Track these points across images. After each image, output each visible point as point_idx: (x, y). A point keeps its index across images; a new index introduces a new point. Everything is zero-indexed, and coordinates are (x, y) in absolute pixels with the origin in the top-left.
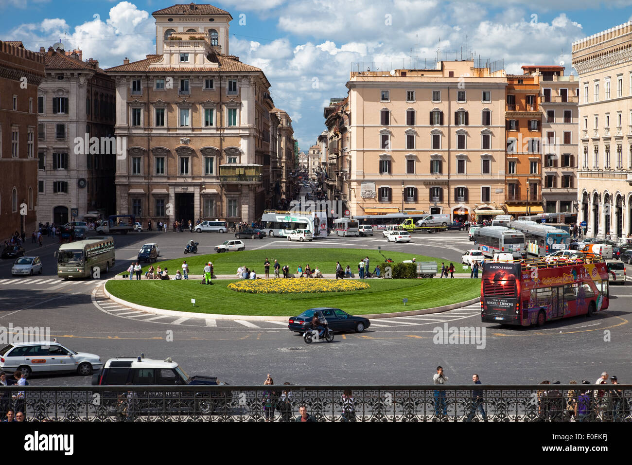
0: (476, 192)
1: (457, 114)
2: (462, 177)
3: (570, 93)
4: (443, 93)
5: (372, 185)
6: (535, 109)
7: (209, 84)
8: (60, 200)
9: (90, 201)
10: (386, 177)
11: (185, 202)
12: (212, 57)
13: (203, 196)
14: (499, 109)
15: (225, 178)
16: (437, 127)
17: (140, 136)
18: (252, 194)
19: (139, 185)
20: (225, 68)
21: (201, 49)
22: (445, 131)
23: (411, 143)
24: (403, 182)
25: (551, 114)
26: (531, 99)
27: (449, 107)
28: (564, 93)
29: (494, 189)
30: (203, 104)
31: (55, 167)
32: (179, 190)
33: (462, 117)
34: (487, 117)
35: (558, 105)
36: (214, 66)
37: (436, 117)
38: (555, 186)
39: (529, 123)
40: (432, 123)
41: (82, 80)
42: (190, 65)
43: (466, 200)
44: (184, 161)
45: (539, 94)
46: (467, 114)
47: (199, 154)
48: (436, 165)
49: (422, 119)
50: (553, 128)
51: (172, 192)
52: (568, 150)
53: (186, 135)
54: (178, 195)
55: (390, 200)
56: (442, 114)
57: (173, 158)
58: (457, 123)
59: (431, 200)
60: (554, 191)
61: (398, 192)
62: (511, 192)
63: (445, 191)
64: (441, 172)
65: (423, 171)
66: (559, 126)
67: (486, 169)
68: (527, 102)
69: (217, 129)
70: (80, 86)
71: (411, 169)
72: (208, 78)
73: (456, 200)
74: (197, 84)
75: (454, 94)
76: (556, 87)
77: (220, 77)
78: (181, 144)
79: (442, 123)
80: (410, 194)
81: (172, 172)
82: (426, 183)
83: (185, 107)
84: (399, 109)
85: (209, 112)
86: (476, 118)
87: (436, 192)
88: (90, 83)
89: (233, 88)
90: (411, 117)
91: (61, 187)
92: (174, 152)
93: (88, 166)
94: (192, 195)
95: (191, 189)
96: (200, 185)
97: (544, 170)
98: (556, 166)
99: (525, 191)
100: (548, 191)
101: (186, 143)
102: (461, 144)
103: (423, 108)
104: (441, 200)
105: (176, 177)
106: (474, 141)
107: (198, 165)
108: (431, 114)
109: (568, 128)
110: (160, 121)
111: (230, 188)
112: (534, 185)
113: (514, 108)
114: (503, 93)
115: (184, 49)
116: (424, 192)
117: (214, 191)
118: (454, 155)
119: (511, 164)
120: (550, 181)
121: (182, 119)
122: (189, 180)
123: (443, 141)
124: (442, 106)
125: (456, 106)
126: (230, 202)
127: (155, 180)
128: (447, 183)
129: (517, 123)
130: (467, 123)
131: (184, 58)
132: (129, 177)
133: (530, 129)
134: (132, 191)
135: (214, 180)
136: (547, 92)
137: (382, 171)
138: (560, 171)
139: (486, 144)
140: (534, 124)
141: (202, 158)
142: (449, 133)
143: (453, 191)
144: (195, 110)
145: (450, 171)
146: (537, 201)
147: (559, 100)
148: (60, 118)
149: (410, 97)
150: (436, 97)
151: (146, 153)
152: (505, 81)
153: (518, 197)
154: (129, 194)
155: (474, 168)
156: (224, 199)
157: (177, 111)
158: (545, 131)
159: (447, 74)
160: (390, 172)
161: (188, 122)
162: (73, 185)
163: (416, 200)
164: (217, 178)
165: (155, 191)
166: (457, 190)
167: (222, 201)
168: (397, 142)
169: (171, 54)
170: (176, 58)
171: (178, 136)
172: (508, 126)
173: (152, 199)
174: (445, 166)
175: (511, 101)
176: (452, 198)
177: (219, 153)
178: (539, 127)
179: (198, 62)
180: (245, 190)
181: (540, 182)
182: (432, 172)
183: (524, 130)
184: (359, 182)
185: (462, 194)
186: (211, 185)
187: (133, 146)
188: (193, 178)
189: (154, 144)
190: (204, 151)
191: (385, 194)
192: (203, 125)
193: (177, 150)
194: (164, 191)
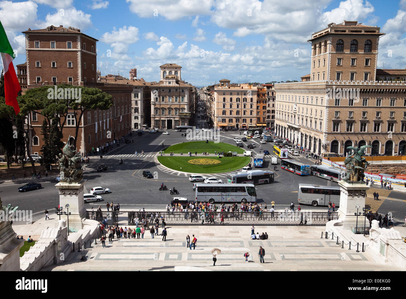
0: (248, 120)
1: (243, 99)
2: (245, 116)
3: (274, 93)
4: (240, 93)
5: (220, 118)
6: (265, 97)
7: (176, 90)
8: (136, 121)
9: (144, 121)
10: (224, 116)
11: (170, 122)
12: (177, 82)
13: (174, 120)
14: (255, 98)
15: (181, 116)
16: (238, 102)
17: (157, 104)
18: (188, 120)
19: (157, 117)
20: (181, 86)
21: (174, 80)
22: (240, 103)
23: (231, 107)
24: (229, 117)
25: (269, 99)
26: (264, 95)
27: (241, 97)
28: (273, 93)
29: (253, 119)
30: (175, 96)
31: (135, 112)
32: (168, 119)
33: (245, 100)
34: (252, 99)
35: (271, 96)
36: (178, 85)
37: (238, 100)
38: (270, 119)
39: (263, 101)
40: (237, 101)
41: (142, 89)
42: (171, 85)
43: (246, 122)
44: (170, 111)
45: (266, 94)
46: (246, 99)
47: (174, 109)
48: (238, 113)
49: (234, 100)
50: (270, 103)
51: (166, 119)
52: (273, 109)
53: (170, 104)
54: (168, 120)
55: (225, 122)
56: (239, 99)
57: (167, 110)
58: (244, 101)
59: (236, 122)
60: (269, 120)
61: (227, 120)
62: (258, 120)
63: (240, 120)
64: (239, 114)
65: (234, 114)
66: (271, 102)
67: (251, 114)
68: (263, 96)
69: (179, 102)
70: (141, 90)
71: (231, 114)
72: (176, 89)
73: (243, 122)
74: (173, 90)
75: (243, 93)
76: (270, 91)
77: (180, 88)
78: (169, 107)
79: (239, 101)
80: (231, 120)
81: (166, 114)
82: (235, 117)
83: (170, 96)
84: (228, 97)
85: (176, 98)
86: (249, 100)
87: (238, 120)
88: (144, 89)
89: (183, 91)
90: (231, 99)
91: (136, 118)
92: (167, 109)
93: (144, 112)
94: (172, 120)
95: (171, 119)
96: (174, 118)
97: (267, 114)
98: (270, 113)
99: (262, 119)
100: (268, 120)
101: (170, 106)
102: (245, 107)
103: (235, 97)
104: (239, 122)
105: (167, 115)
106: (248, 106)
107: (173, 112)
108: (237, 99)
109: (273, 103)
110: (163, 100)
111: (182, 118)
112: (264, 118)
113: (259, 97)
114: (256, 93)
115: (170, 81)
116: (234, 120)
117: (178, 119)
118: (243, 110)
119: (258, 113)
120: (268, 117)
121: (169, 100)
122: (171, 116)
123: (240, 106)
124: (240, 97)
125: (244, 97)
126: (182, 122)
127: (161, 116)
128: (241, 118)
129: (260, 101)
130: (246, 101)
131: (170, 83)
132: (154, 115)
133: (263, 103)
134: (155, 119)
135: (178, 116)
136: (268, 93)
137: (223, 114)
138: (271, 114)
139: (251, 107)
140: (264, 102)
141: (174, 110)
142: (242, 104)
143: (242, 120)
144: (173, 97)
145: (242, 115)
146: (265, 123)
147: (271, 95)
148: (136, 99)
149: (231, 94)
150: (238, 94)
151: (159, 109)
152: (257, 90)
153: (260, 121)
154: (155, 120)
155: (248, 114)
156: (180, 121)
157: (168, 97)
158: (267, 104)
159: (241, 88)
160: (225, 114)
161: (171, 100)
162: (140, 117)
163: (232, 122)
164: (179, 116)
165: (162, 119)
166: (243, 119)
167: (180, 122)
168: (228, 106)
169: (166, 82)
170: (167, 83)
171: (168, 104)
172: (257, 102)
173: (161, 121)
174: (240, 113)
175: (258, 95)
176: (242, 122)
177: (179, 109)
178: (266, 103)
179: (174, 84)
180: (186, 119)
181: (266, 117)
182: (237, 114)
183: (262, 103)
184: (217, 117)
185: (245, 120)
186: (177, 118)
187: (155, 107)
188: (172, 116)
189: (161, 107)
190: (175, 108)
191: (224, 121)
192: (175, 101)
193: (168, 108)
194: (164, 119)
